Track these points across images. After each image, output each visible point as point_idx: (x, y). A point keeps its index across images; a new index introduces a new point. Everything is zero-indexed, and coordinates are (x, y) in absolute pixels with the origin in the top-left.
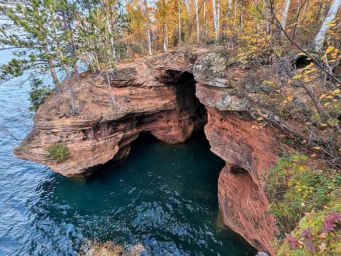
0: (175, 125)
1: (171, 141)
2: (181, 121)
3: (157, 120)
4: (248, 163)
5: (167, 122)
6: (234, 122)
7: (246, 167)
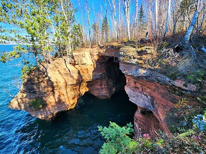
0: (105, 88)
1: (103, 97)
2: (108, 85)
3: (95, 84)
4: (152, 106)
5: (101, 86)
6: (142, 83)
7: (151, 109)
